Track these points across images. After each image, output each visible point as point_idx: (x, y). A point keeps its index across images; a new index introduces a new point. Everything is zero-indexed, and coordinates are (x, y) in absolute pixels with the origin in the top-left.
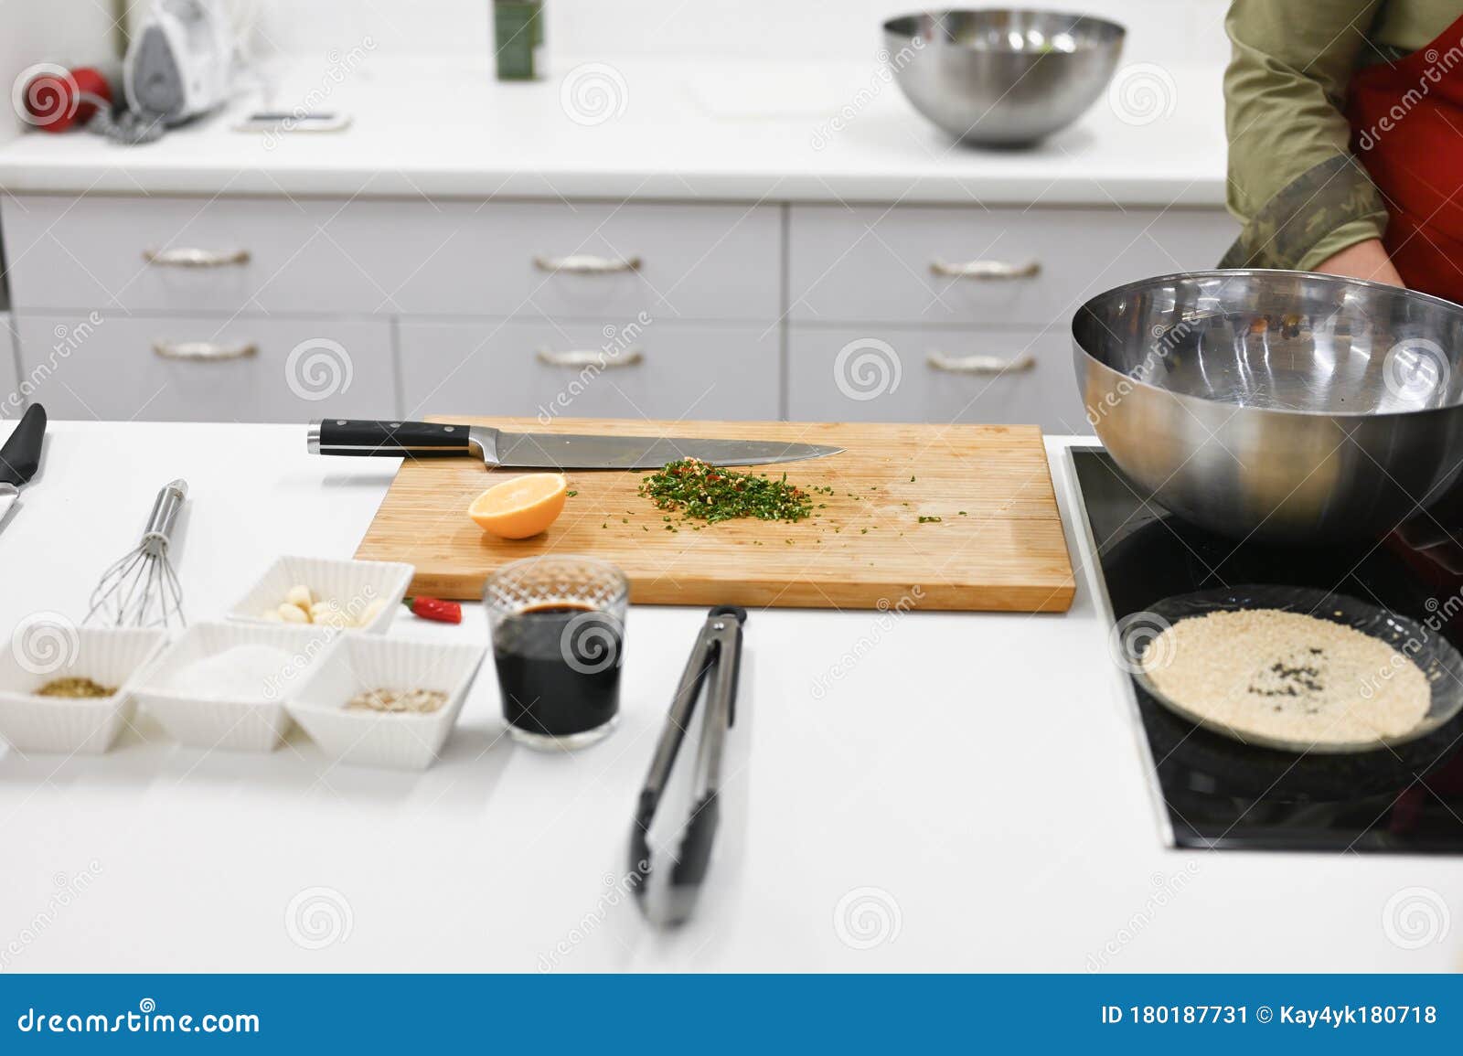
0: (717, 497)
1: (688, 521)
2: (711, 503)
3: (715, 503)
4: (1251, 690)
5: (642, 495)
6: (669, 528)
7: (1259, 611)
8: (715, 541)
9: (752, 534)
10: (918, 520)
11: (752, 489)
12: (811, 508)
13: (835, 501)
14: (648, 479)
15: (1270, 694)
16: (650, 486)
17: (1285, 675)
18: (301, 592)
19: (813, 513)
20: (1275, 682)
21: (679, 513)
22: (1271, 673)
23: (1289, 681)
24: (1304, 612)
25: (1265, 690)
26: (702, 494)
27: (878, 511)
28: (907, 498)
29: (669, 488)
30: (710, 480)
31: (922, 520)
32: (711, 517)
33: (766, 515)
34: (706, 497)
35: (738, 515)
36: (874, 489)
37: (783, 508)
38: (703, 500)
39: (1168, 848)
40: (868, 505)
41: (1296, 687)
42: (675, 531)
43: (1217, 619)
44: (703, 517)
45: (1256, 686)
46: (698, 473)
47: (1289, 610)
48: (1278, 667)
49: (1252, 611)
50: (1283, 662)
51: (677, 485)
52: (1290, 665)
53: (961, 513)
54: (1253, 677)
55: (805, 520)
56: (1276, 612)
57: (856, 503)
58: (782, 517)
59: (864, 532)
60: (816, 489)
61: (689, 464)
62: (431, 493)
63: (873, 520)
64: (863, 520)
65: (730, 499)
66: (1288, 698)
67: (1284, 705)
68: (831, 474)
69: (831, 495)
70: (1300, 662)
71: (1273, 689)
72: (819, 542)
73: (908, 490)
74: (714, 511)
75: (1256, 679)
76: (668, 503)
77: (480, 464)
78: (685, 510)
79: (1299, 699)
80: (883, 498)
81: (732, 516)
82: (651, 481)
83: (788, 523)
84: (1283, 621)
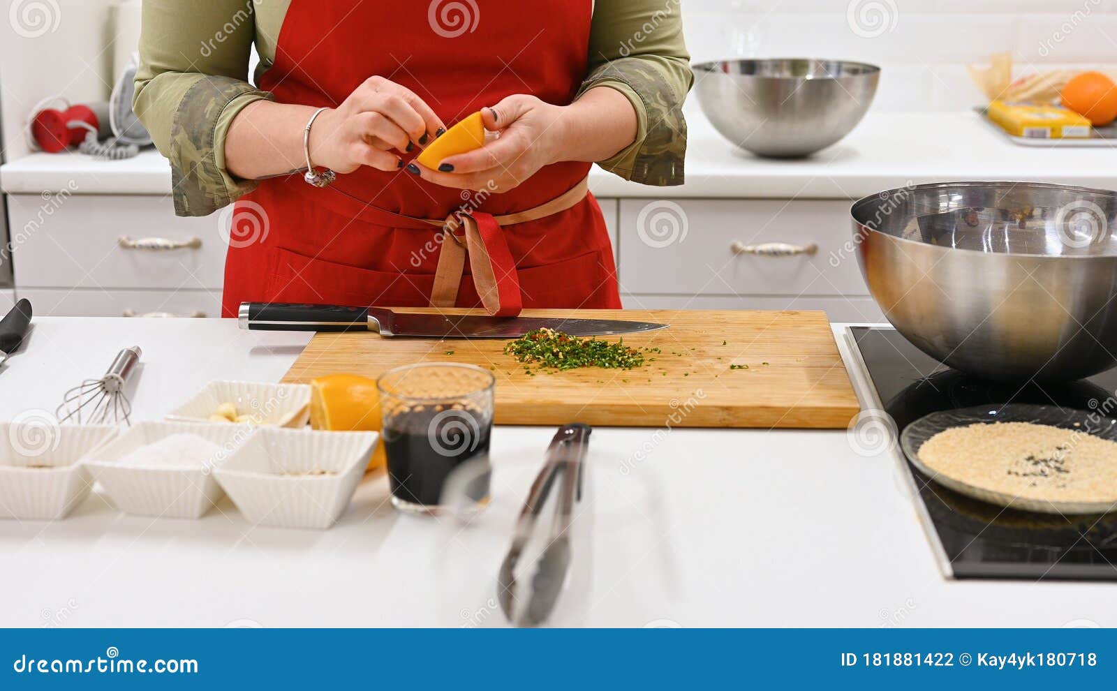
0: (567, 353)
1: (544, 369)
2: (562, 357)
3: (565, 357)
4: (1009, 473)
5: (506, 354)
6: (528, 373)
7: (1012, 423)
8: (565, 380)
9: (595, 376)
10: (729, 367)
11: (595, 348)
12: (642, 361)
13: (661, 357)
14: (511, 343)
15: (1025, 475)
16: (513, 347)
17: (1036, 463)
18: (228, 407)
19: (643, 364)
20: (1030, 467)
21: (536, 364)
22: (1025, 462)
23: (1041, 466)
24: (1048, 424)
25: (1021, 472)
26: (555, 351)
27: (698, 362)
28: (719, 355)
29: (528, 348)
30: (561, 341)
31: (733, 367)
32: (562, 366)
33: (607, 365)
34: (558, 352)
35: (583, 365)
36: (694, 349)
37: (620, 359)
38: (556, 355)
39: (947, 579)
40: (687, 359)
41: (1047, 471)
42: (533, 375)
43: (978, 430)
44: (556, 367)
45: (1014, 469)
46: (552, 337)
47: (1036, 423)
48: (1031, 458)
49: (1006, 424)
50: (1035, 455)
51: (535, 345)
52: (1040, 457)
53: (764, 364)
54: (1010, 465)
55: (638, 368)
56: (1026, 424)
57: (680, 358)
58: (620, 366)
59: (686, 375)
60: (647, 349)
61: (545, 332)
62: (336, 353)
63: (693, 368)
64: (685, 368)
65: (577, 354)
66: (1043, 478)
67: (1037, 483)
68: (659, 340)
69: (659, 353)
70: (1048, 455)
71: (1028, 472)
72: (649, 381)
73: (721, 350)
74: (564, 362)
75: (1013, 466)
76: (527, 357)
77: (377, 335)
78: (542, 362)
79: (1050, 479)
80: (701, 354)
81: (579, 366)
82: (514, 345)
83: (624, 370)
84: (1031, 430)
